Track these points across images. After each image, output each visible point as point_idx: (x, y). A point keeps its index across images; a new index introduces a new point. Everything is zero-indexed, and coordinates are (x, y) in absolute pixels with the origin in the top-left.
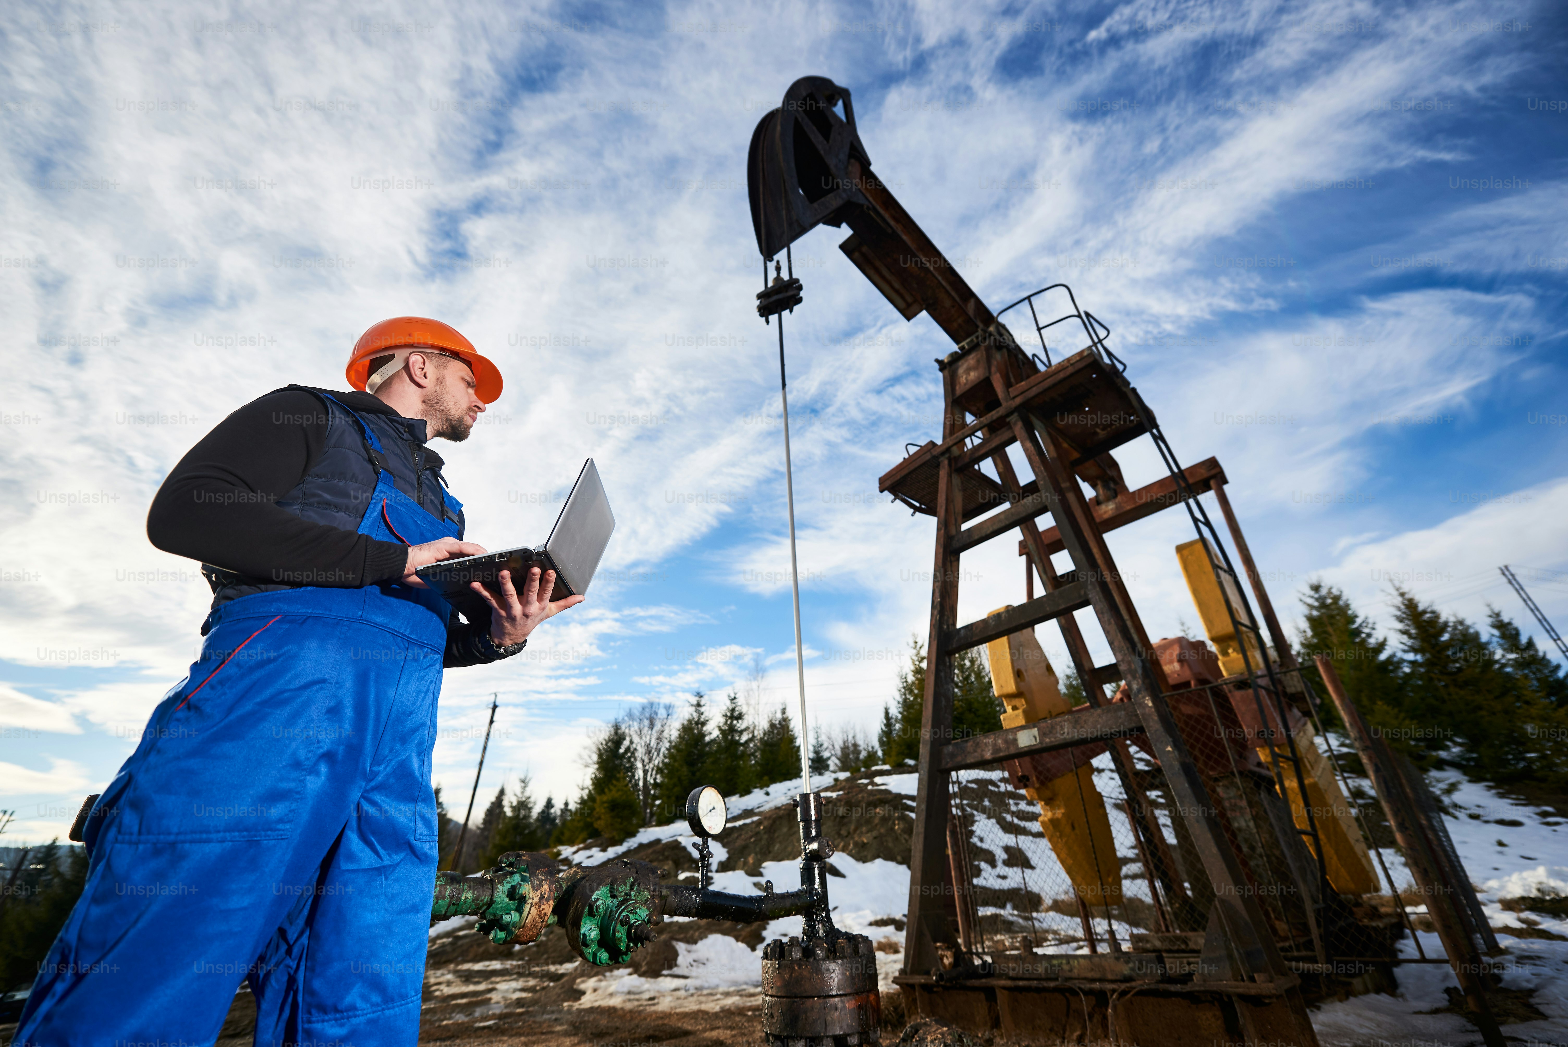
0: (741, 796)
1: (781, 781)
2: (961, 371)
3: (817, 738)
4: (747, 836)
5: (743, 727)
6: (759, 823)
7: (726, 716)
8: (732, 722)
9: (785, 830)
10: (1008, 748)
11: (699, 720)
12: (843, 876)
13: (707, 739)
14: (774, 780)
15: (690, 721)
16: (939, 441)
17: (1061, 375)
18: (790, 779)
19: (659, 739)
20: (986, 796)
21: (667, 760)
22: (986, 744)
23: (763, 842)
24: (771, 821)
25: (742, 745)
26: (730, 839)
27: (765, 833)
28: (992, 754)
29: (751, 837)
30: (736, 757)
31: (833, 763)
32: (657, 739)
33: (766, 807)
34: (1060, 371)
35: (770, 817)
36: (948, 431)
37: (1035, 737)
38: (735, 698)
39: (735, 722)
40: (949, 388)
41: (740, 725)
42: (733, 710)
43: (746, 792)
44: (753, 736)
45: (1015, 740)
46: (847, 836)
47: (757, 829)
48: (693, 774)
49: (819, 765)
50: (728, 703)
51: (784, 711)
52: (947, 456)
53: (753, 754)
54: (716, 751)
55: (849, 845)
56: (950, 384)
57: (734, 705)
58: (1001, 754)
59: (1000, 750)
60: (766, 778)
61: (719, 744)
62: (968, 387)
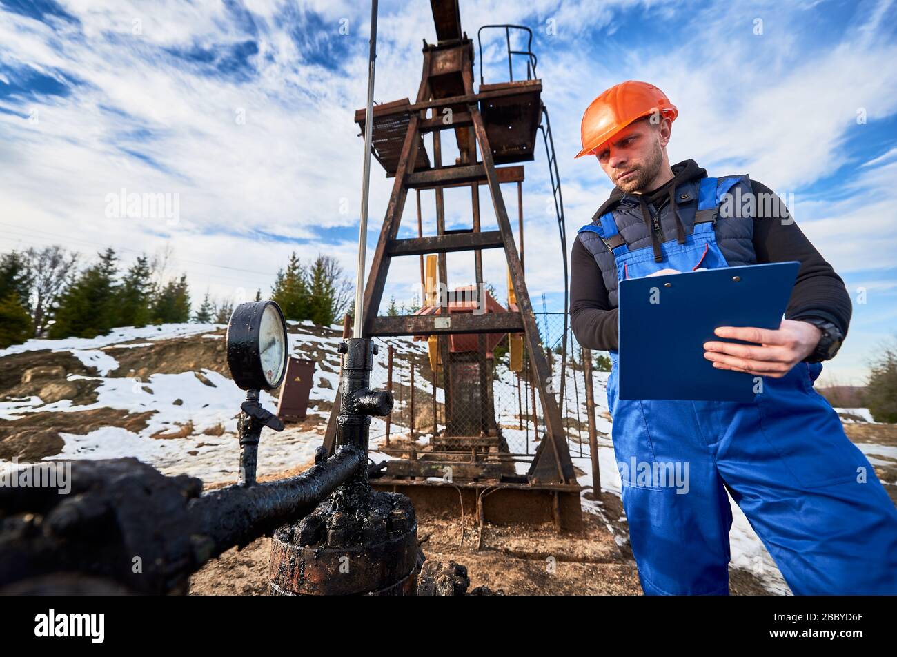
0: (136, 328)
1: (172, 323)
2: (440, 59)
3: (207, 300)
4: (139, 354)
5: (148, 282)
6: (151, 348)
7: (131, 271)
8: (137, 277)
9: (173, 354)
10: (426, 327)
11: (107, 269)
12: (215, 387)
13: (111, 285)
14: (166, 321)
15: (97, 268)
16: (413, 102)
17: (518, 91)
18: (180, 323)
19: (61, 276)
20: (315, 350)
21: (67, 293)
22: (409, 322)
23: (152, 360)
24: (162, 348)
25: (143, 294)
26: (123, 355)
27: (155, 355)
28: (413, 329)
29: (142, 356)
30: (136, 301)
31: (214, 318)
32: (58, 276)
33: (157, 338)
34: (518, 87)
35: (161, 345)
36: (421, 98)
37: (448, 324)
38: (144, 261)
39: (140, 278)
40: (428, 67)
41: (143, 280)
42: (141, 269)
43: (141, 325)
44: (154, 291)
45: (433, 323)
46: (221, 363)
47: (149, 351)
48: (94, 307)
49: (203, 317)
50: (137, 264)
51: (183, 279)
52: (417, 114)
53: (152, 302)
54: (118, 295)
55: (222, 368)
56: (429, 65)
57: (141, 266)
58: (421, 331)
59: (420, 328)
60: (160, 319)
61: (122, 290)
62: (442, 72)
